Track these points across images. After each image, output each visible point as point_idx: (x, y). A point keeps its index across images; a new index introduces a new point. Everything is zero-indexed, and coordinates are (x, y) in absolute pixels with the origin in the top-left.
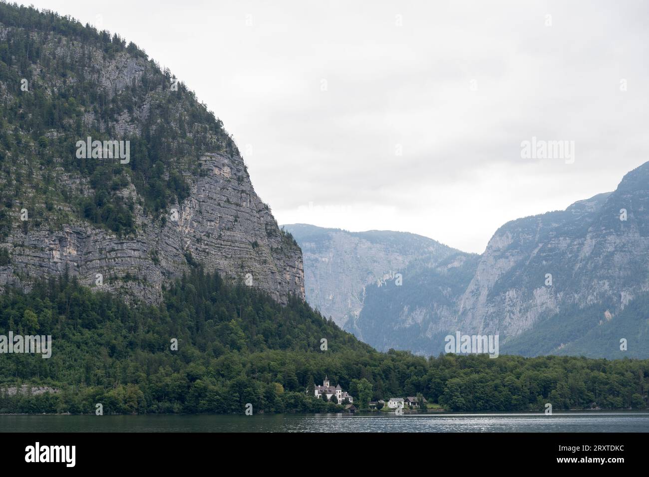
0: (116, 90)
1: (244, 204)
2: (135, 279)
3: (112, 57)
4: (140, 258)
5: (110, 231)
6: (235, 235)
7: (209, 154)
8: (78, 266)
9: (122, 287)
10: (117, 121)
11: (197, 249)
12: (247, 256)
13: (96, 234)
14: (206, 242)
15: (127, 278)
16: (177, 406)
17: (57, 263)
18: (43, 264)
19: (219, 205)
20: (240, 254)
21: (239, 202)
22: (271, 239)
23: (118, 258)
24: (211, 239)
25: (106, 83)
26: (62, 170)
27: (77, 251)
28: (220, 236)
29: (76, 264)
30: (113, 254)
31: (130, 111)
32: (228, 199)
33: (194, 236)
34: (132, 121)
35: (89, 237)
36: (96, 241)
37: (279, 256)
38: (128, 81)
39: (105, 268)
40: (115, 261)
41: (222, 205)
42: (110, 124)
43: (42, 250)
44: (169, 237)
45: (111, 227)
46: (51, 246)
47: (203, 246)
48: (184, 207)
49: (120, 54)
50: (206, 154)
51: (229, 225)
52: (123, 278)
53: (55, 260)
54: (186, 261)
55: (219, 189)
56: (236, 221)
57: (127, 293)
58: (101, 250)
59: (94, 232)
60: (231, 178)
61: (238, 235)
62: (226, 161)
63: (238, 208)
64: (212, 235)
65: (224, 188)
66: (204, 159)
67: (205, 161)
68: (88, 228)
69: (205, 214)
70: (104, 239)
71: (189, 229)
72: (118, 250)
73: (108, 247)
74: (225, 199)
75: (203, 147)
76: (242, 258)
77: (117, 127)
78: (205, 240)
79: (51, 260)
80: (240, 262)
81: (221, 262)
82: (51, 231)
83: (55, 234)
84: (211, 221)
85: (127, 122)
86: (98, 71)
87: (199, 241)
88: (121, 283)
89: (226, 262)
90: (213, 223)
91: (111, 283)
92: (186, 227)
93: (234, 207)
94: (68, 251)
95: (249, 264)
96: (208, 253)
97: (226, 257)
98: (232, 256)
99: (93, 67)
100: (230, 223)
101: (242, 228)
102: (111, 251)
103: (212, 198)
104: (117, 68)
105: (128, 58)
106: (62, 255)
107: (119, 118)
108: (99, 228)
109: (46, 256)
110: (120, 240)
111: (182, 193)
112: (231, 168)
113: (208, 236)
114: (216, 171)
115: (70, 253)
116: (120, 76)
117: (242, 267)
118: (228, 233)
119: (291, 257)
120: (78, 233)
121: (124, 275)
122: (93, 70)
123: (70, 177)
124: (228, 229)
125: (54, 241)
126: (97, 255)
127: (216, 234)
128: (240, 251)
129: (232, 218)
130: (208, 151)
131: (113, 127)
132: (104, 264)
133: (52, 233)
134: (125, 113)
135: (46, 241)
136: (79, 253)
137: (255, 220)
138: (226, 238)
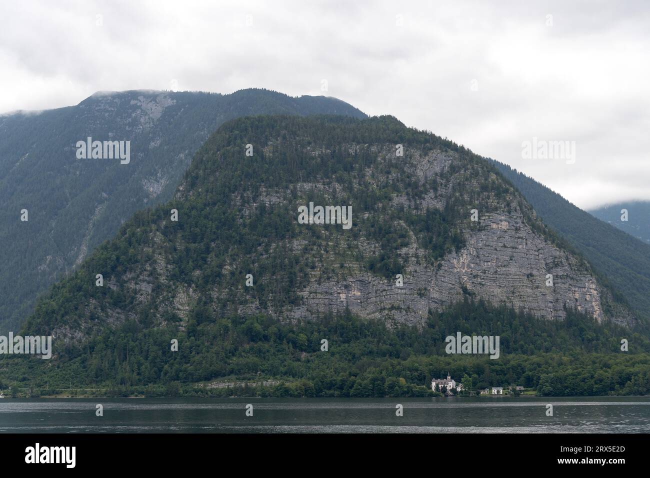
0: (426, 177)
1: (520, 247)
2: (399, 308)
3: (426, 154)
4: (405, 294)
5: (384, 278)
6: (509, 270)
7: (488, 214)
8: (361, 302)
9: (387, 315)
10: (424, 199)
11: (473, 283)
12: (520, 284)
13: (374, 281)
14: (482, 277)
15: (393, 308)
16: (337, 393)
17: (343, 301)
18: (332, 303)
19: (496, 249)
20: (513, 283)
21: (516, 245)
22: (558, 268)
23: (387, 295)
24: (487, 275)
25: (420, 173)
26: (364, 240)
27: (361, 292)
28: (496, 272)
29: (359, 301)
30: (384, 293)
31: (435, 190)
32: (504, 245)
33: (471, 274)
34: (436, 197)
35: (370, 282)
36: (373, 285)
37: (563, 281)
38: (438, 169)
39: (378, 303)
40: (385, 297)
41: (498, 249)
42: (418, 202)
43: (331, 294)
44: (445, 277)
45: (384, 275)
46: (339, 291)
47: (479, 280)
48: (461, 255)
49: (433, 151)
50: (486, 214)
51: (505, 263)
52: (389, 308)
53: (342, 300)
54: (462, 292)
55: (496, 238)
56: (511, 259)
57: (390, 318)
58: (376, 291)
59: (373, 279)
60: (508, 230)
61: (513, 269)
62: (503, 218)
63: (514, 250)
64: (489, 271)
65: (500, 237)
66: (484, 218)
67: (484, 220)
68: (369, 277)
69: (482, 257)
70: (379, 283)
71: (466, 269)
72: (388, 290)
73: (381, 288)
74: (501, 245)
75: (484, 210)
76: (515, 286)
77: (424, 202)
78: (481, 276)
79: (338, 300)
80: (512, 289)
81: (495, 290)
82: (338, 282)
83: (340, 283)
84: (487, 262)
85: (431, 198)
86: (415, 166)
87: (475, 277)
88: (386, 312)
89: (499, 290)
90: (489, 263)
91: (380, 312)
92: (464, 268)
93: (510, 250)
94: (353, 293)
95: (520, 290)
96: (483, 285)
97: (501, 286)
98: (505, 286)
99: (412, 163)
100: (506, 262)
101: (517, 264)
102: (383, 291)
103: (488, 246)
104: (429, 162)
105: (438, 153)
106: (347, 296)
107: (426, 196)
108: (376, 276)
109: (335, 298)
110: (389, 284)
111: (459, 244)
112: (509, 222)
113: (485, 273)
114: (494, 226)
115: (354, 294)
116: (430, 167)
117: (513, 293)
118: (504, 269)
119: (581, 280)
120: (360, 281)
121: (390, 306)
122: (412, 166)
123: (368, 243)
124: (504, 266)
125: (340, 287)
126: (374, 294)
127: (492, 271)
128: (514, 281)
129: (507, 258)
130: (487, 212)
131: (421, 203)
132: (378, 300)
133: (338, 283)
134: (431, 193)
135: (335, 288)
136: (363, 294)
137: (532, 257)
138: (502, 273)
